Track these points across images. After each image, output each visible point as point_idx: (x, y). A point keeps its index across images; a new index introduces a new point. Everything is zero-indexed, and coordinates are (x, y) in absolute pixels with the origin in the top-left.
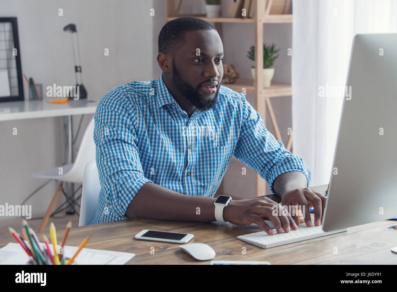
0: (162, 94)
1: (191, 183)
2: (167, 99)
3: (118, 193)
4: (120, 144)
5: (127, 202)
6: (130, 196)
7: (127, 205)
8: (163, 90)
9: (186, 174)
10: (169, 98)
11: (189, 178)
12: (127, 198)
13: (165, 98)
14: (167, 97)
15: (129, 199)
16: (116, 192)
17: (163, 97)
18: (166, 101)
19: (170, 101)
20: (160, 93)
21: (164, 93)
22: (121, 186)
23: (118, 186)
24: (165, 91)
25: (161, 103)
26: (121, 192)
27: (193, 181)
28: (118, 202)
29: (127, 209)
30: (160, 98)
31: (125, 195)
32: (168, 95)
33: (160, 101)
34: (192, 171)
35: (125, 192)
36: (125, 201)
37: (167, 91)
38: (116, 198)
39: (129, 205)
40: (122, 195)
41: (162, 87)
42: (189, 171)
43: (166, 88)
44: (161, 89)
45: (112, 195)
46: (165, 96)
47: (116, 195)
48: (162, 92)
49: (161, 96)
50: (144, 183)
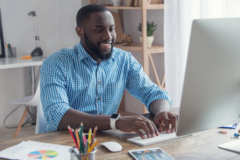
0: (81, 52)
1: (101, 105)
2: (85, 55)
3: (52, 117)
4: (54, 87)
5: (58, 121)
6: (59, 117)
7: (58, 123)
8: (82, 49)
9: (97, 99)
10: (86, 54)
11: (99, 101)
12: (58, 119)
13: (83, 54)
14: (84, 54)
15: (59, 119)
16: (51, 116)
17: (82, 54)
18: (84, 56)
19: (86, 55)
20: (80, 52)
21: (82, 51)
22: (54, 112)
23: (52, 113)
24: (83, 50)
25: (82, 57)
26: (54, 115)
27: (101, 103)
28: (52, 122)
29: (58, 125)
30: (80, 54)
31: (56, 117)
32: (85, 52)
33: (81, 56)
34: (101, 97)
35: (56, 116)
36: (57, 121)
37: (84, 50)
38: (51, 120)
39: (59, 123)
40: (55, 117)
41: (81, 48)
42: (99, 97)
43: (83, 49)
44: (80, 49)
45: (49, 118)
46: (83, 53)
47: (52, 118)
48: (81, 51)
49: (81, 53)
50: (68, 109)
